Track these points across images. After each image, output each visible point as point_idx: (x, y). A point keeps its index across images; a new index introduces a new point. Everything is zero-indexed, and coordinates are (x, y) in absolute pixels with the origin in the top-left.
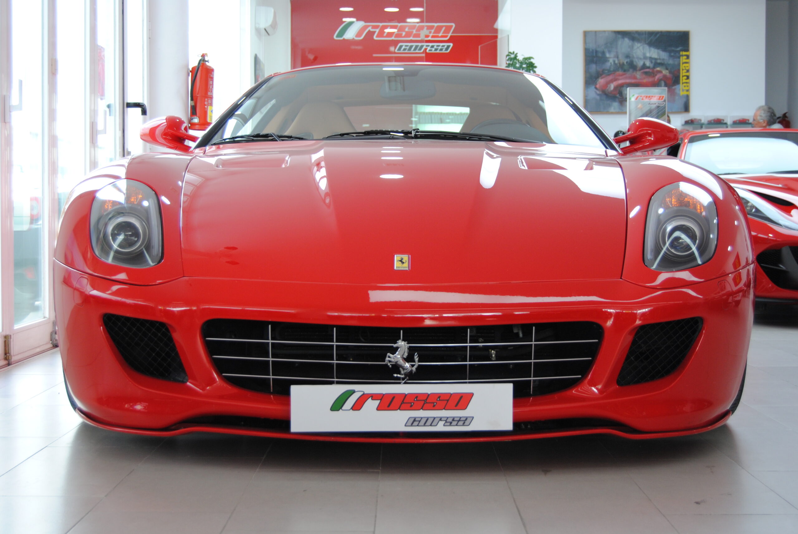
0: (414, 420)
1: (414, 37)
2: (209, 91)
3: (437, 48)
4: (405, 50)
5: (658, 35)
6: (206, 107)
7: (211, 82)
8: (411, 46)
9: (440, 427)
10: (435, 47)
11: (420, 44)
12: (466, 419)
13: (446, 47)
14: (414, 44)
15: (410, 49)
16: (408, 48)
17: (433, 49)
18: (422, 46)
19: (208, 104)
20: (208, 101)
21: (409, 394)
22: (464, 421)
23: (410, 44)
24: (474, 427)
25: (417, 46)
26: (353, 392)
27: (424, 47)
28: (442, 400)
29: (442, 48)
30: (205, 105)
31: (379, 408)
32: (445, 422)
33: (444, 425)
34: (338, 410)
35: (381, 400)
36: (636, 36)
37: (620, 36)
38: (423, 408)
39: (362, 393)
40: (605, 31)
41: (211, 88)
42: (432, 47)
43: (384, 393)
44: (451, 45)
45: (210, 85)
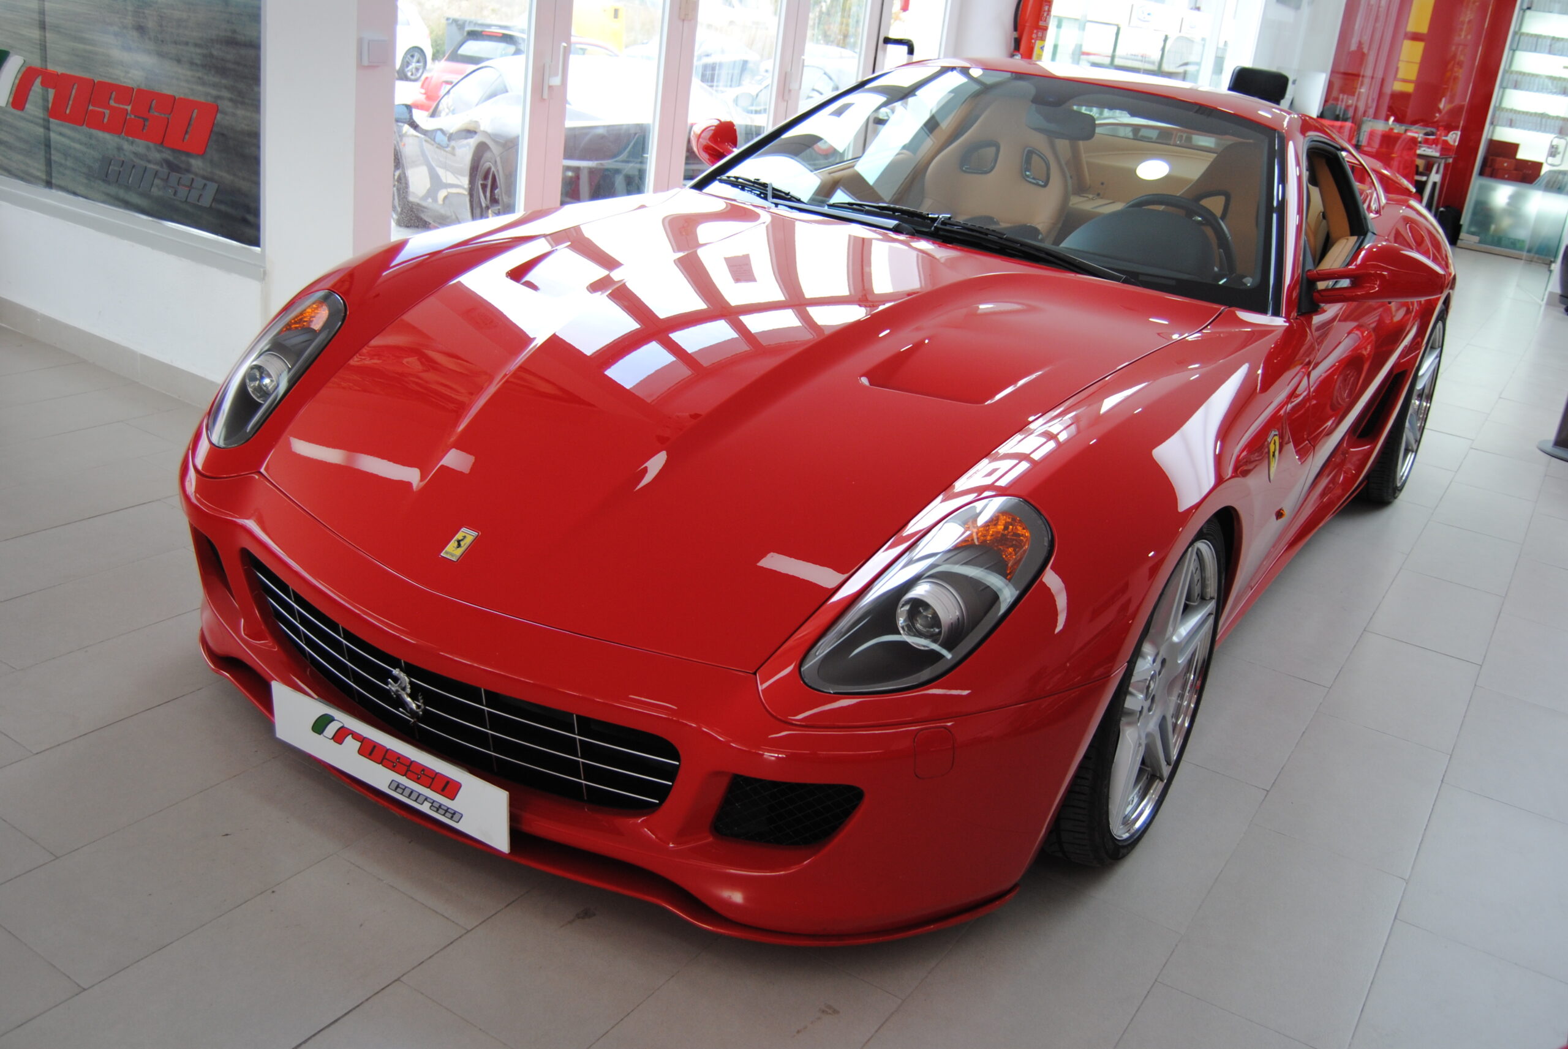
0: (398, 786)
2: (1041, 20)
6: (1033, 41)
7: (1046, 8)
9: (425, 808)
19: (1037, 37)
20: (1037, 34)
21: (391, 750)
22: (453, 814)
26: (334, 718)
28: (426, 775)
30: (1032, 39)
31: (360, 753)
32: (431, 804)
33: (430, 808)
34: (318, 732)
35: (362, 743)
38: (408, 776)
39: (341, 725)
41: (1045, 15)
43: (366, 735)
45: (1044, 11)
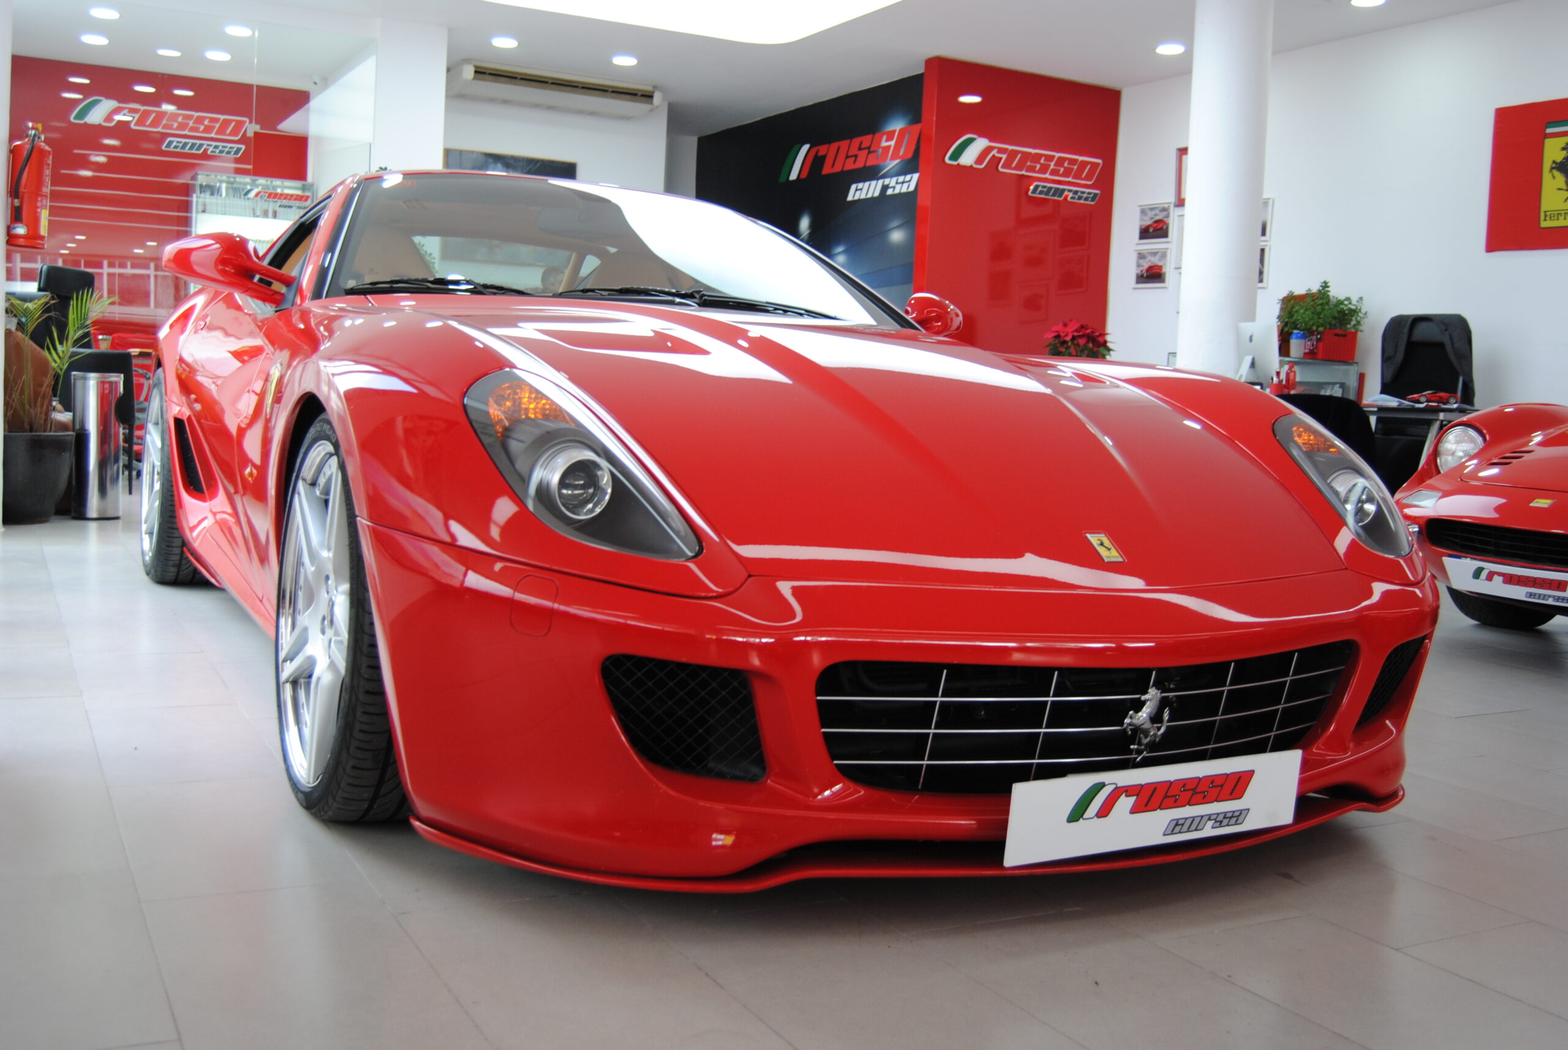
0: (1177, 825)
1: (189, 131)
2: (44, 186)
3: (223, 149)
4: (176, 147)
5: (539, 165)
8: (185, 144)
9: (1209, 831)
10: (220, 148)
11: (198, 142)
12: (1240, 814)
13: (235, 149)
14: (191, 141)
15: (184, 147)
16: (181, 145)
17: (218, 151)
18: (201, 146)
19: (42, 206)
20: (41, 201)
21: (1176, 781)
22: (1237, 817)
23: (184, 140)
24: (1249, 825)
25: (193, 145)
26: (1102, 785)
27: (205, 147)
28: (1215, 786)
29: (230, 150)
30: (38, 208)
31: (1135, 810)
32: (1214, 821)
33: (1213, 828)
34: (1078, 820)
35: (1137, 795)
36: (512, 161)
37: (491, 160)
38: (1190, 803)
39: (1114, 786)
40: (472, 152)
42: (216, 147)
43: (1143, 783)
44: (243, 147)
